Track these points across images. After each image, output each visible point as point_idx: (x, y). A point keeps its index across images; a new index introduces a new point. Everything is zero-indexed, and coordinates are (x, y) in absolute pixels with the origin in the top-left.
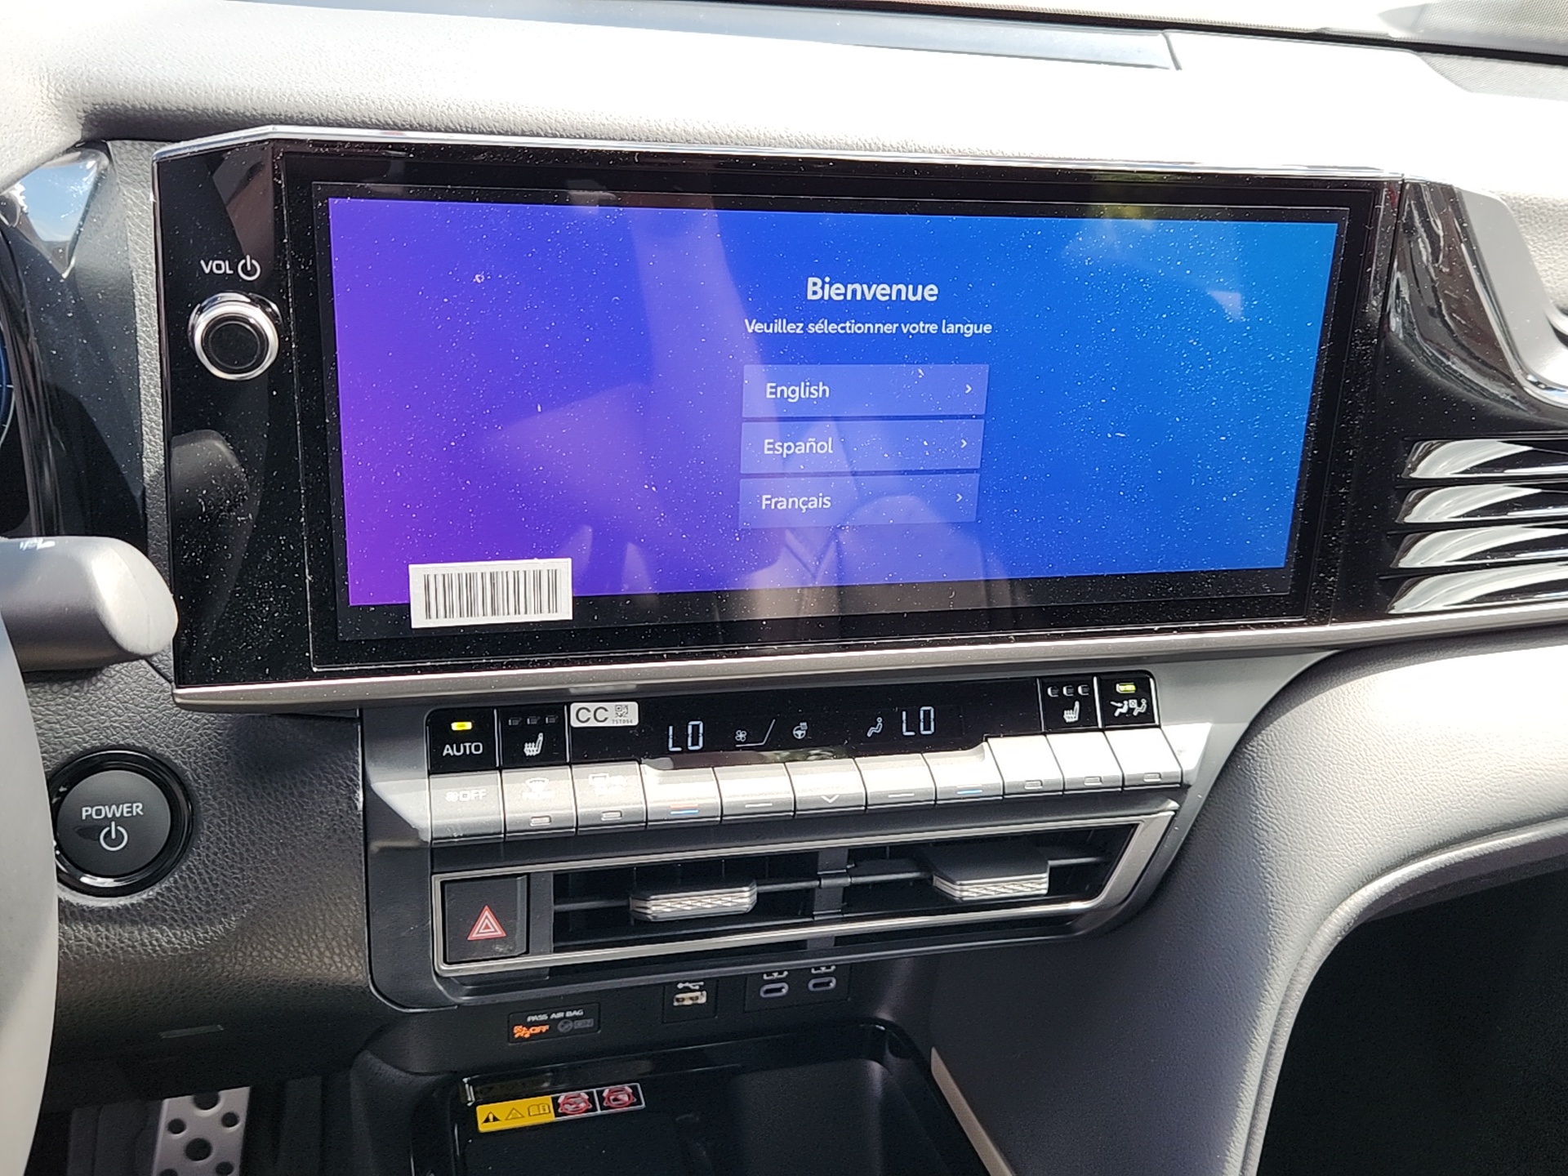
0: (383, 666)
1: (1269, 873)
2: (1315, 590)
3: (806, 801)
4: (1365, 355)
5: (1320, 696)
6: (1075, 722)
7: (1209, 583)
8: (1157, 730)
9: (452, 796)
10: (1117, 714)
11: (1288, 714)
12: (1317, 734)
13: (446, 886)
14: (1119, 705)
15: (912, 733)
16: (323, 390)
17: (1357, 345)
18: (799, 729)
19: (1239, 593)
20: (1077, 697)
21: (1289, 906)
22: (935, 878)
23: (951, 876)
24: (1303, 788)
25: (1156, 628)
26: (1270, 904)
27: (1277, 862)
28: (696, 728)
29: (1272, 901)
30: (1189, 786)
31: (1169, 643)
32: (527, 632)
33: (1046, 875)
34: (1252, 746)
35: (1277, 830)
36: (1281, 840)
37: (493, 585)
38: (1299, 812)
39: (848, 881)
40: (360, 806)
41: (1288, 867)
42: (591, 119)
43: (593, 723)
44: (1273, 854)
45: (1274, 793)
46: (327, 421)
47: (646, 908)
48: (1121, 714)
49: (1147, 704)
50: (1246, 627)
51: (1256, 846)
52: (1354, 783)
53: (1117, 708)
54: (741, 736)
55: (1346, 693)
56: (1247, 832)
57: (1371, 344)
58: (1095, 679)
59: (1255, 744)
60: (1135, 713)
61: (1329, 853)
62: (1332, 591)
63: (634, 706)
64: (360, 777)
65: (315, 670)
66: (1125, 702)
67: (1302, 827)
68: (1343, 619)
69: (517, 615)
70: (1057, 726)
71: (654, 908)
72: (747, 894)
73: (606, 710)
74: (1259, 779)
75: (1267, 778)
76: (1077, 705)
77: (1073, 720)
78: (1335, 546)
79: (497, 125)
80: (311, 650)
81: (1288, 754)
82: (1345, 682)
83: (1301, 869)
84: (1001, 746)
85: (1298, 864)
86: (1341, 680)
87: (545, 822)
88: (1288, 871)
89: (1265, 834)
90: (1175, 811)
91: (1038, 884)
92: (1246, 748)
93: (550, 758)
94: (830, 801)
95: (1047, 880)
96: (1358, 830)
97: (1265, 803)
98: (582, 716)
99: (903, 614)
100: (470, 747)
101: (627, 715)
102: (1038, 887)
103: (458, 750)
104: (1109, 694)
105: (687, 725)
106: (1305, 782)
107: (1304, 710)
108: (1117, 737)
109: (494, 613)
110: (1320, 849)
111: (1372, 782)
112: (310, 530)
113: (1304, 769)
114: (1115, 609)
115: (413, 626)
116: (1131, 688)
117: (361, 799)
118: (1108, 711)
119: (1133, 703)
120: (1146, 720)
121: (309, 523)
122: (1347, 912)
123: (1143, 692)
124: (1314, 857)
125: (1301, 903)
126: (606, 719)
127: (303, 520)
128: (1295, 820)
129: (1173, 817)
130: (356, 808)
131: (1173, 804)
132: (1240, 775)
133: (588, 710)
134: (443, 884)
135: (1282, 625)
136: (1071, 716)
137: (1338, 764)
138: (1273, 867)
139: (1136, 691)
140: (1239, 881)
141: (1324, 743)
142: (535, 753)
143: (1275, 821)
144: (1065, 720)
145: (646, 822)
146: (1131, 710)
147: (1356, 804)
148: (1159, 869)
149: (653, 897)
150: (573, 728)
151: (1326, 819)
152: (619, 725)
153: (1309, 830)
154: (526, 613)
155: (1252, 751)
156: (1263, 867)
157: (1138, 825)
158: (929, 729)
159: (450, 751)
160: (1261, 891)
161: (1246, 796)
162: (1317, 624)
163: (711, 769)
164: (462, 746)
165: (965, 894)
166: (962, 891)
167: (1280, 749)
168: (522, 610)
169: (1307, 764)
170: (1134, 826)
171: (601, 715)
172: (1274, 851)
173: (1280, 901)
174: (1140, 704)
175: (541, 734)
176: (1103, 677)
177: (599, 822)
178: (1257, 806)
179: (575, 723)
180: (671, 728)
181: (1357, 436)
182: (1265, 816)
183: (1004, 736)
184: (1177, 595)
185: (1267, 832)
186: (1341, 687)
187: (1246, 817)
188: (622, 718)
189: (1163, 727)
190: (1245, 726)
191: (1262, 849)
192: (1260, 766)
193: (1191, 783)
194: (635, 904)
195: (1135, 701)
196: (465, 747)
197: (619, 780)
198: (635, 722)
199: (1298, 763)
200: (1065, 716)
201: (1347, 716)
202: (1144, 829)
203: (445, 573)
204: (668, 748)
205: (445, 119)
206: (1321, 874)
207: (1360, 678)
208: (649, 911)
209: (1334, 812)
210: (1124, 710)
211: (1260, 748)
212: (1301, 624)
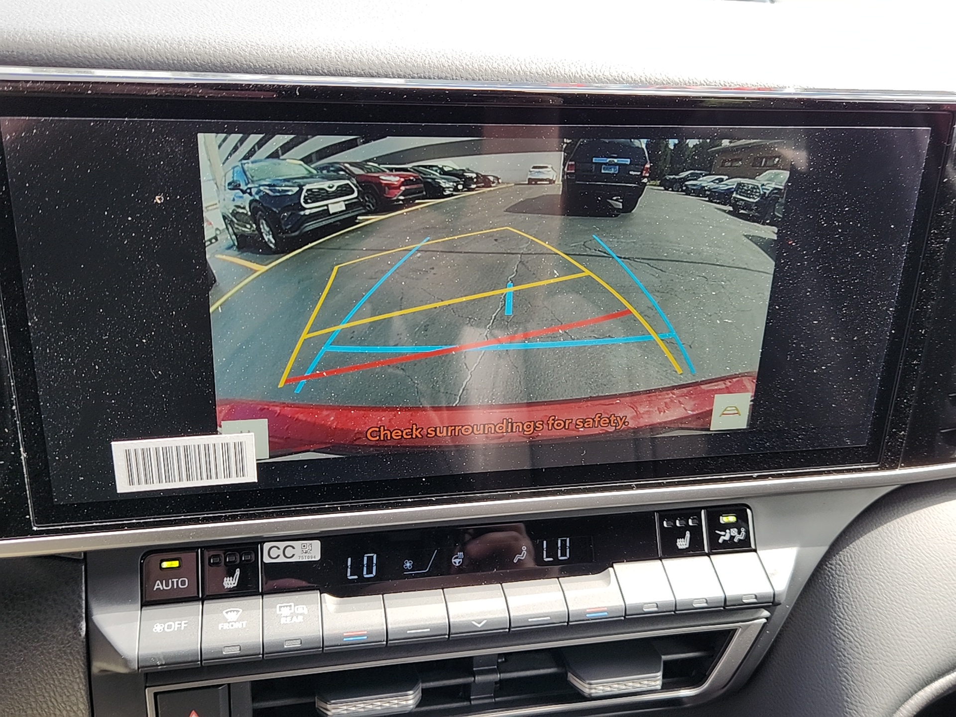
0: (95, 524)
1: (845, 677)
2: (888, 442)
3: (460, 625)
4: (939, 251)
5: (888, 524)
6: (687, 548)
7: (800, 439)
8: (754, 553)
9: (158, 628)
10: (720, 541)
11: (861, 539)
12: (887, 558)
13: (158, 697)
14: (723, 533)
15: (551, 559)
16: (24, 298)
17: (933, 243)
18: (457, 558)
19: (824, 446)
20: (687, 528)
21: (861, 707)
22: (569, 674)
23: (582, 675)
24: (874, 605)
25: (755, 475)
26: (845, 704)
27: (851, 668)
28: (370, 559)
29: (847, 702)
30: (780, 604)
31: (765, 486)
32: (219, 493)
33: (660, 674)
34: (831, 564)
35: (852, 640)
36: (856, 649)
37: (186, 456)
38: (871, 625)
39: (498, 676)
40: (83, 633)
41: (861, 674)
42: (280, 51)
43: (282, 560)
44: (848, 661)
45: (850, 608)
46: (30, 324)
47: (327, 710)
48: (724, 541)
49: (746, 532)
50: (829, 473)
51: (834, 652)
52: (916, 602)
53: (721, 535)
54: (408, 564)
55: (910, 522)
56: (827, 640)
57: (944, 242)
58: (703, 512)
59: (834, 562)
60: (736, 540)
61: (895, 663)
62: (902, 443)
63: (317, 544)
64: (84, 611)
65: (35, 528)
66: (728, 531)
67: (873, 639)
68: (909, 464)
69: (209, 480)
70: (672, 552)
71: (333, 711)
72: (411, 697)
73: (294, 548)
74: (837, 594)
75: (844, 593)
76: (688, 534)
77: (684, 547)
78: (906, 407)
79: (199, 57)
80: (31, 513)
81: (862, 575)
82: (909, 513)
83: (872, 675)
84: (625, 571)
85: (869, 672)
86: (906, 510)
87: (236, 651)
88: (860, 676)
89: (842, 643)
90: (767, 618)
91: (655, 680)
92: (826, 565)
93: (245, 590)
94: (479, 626)
95: (660, 677)
96: (919, 643)
97: (842, 616)
98: (272, 554)
99: (542, 469)
100: (177, 582)
101: (312, 552)
102: (653, 683)
103: (167, 585)
104: (715, 526)
105: (364, 556)
106: (876, 599)
107: (874, 535)
108: (722, 560)
109: (188, 479)
110: (887, 659)
111: (931, 600)
112: (22, 417)
113: (875, 589)
114: (720, 460)
115: (118, 492)
116: (732, 519)
117: (84, 629)
118: (713, 538)
119: (734, 532)
120: (744, 546)
121: (21, 410)
122: (908, 711)
123: (742, 520)
124: (883, 666)
125: (871, 705)
126: (293, 555)
127: (14, 407)
128: (867, 632)
129: (765, 624)
130: (80, 635)
131: (766, 613)
132: (820, 587)
133: (279, 549)
134: (156, 694)
135: (860, 470)
136: (682, 544)
137: (904, 585)
138: (849, 672)
139: (737, 521)
140: (819, 680)
141: (892, 566)
142: (232, 586)
143: (850, 632)
144: (677, 547)
145: (323, 648)
146: (732, 537)
147: (918, 620)
148: (753, 664)
149: (333, 701)
150: (265, 563)
151: (893, 633)
152: (304, 560)
153: (878, 643)
154: (217, 478)
155: (831, 568)
156: (840, 671)
157: (736, 630)
158: (566, 556)
159: (160, 586)
160: (837, 691)
161: (827, 608)
162: (888, 469)
163: (381, 596)
164: (170, 581)
165: (593, 691)
166: (590, 689)
167: (855, 569)
168: (214, 475)
169: (878, 584)
170: (734, 631)
171: (289, 552)
172: (849, 659)
173: (854, 702)
174: (739, 533)
175: (238, 569)
176: (709, 510)
177: (282, 650)
178: (835, 618)
179: (267, 560)
180: (349, 559)
181: (929, 318)
182: (842, 627)
183: (627, 561)
184: (773, 448)
185: (844, 641)
186: (906, 516)
187: (826, 627)
188: (307, 554)
189: (758, 551)
190: (824, 549)
191: (839, 656)
192: (838, 583)
193: (782, 602)
194: (319, 704)
195: (736, 530)
196: (173, 582)
197: (302, 609)
198: (318, 558)
199: (870, 583)
200: (678, 544)
201: (911, 543)
202: (741, 633)
203: (145, 447)
204: (347, 576)
205: (154, 52)
206: (888, 681)
207: (921, 509)
208: (329, 713)
209: (900, 627)
210: (727, 538)
211: (838, 566)
212: (875, 469)
